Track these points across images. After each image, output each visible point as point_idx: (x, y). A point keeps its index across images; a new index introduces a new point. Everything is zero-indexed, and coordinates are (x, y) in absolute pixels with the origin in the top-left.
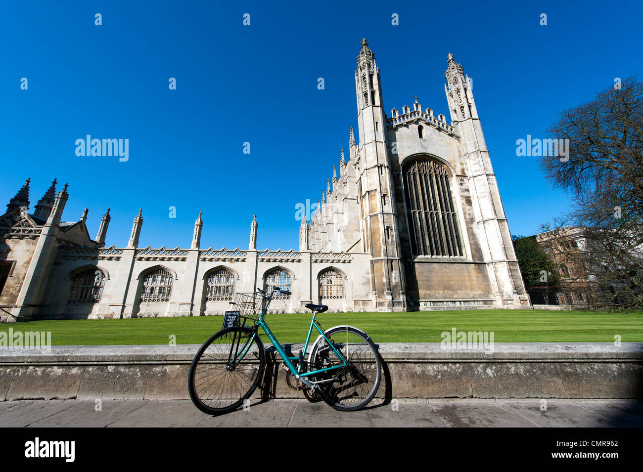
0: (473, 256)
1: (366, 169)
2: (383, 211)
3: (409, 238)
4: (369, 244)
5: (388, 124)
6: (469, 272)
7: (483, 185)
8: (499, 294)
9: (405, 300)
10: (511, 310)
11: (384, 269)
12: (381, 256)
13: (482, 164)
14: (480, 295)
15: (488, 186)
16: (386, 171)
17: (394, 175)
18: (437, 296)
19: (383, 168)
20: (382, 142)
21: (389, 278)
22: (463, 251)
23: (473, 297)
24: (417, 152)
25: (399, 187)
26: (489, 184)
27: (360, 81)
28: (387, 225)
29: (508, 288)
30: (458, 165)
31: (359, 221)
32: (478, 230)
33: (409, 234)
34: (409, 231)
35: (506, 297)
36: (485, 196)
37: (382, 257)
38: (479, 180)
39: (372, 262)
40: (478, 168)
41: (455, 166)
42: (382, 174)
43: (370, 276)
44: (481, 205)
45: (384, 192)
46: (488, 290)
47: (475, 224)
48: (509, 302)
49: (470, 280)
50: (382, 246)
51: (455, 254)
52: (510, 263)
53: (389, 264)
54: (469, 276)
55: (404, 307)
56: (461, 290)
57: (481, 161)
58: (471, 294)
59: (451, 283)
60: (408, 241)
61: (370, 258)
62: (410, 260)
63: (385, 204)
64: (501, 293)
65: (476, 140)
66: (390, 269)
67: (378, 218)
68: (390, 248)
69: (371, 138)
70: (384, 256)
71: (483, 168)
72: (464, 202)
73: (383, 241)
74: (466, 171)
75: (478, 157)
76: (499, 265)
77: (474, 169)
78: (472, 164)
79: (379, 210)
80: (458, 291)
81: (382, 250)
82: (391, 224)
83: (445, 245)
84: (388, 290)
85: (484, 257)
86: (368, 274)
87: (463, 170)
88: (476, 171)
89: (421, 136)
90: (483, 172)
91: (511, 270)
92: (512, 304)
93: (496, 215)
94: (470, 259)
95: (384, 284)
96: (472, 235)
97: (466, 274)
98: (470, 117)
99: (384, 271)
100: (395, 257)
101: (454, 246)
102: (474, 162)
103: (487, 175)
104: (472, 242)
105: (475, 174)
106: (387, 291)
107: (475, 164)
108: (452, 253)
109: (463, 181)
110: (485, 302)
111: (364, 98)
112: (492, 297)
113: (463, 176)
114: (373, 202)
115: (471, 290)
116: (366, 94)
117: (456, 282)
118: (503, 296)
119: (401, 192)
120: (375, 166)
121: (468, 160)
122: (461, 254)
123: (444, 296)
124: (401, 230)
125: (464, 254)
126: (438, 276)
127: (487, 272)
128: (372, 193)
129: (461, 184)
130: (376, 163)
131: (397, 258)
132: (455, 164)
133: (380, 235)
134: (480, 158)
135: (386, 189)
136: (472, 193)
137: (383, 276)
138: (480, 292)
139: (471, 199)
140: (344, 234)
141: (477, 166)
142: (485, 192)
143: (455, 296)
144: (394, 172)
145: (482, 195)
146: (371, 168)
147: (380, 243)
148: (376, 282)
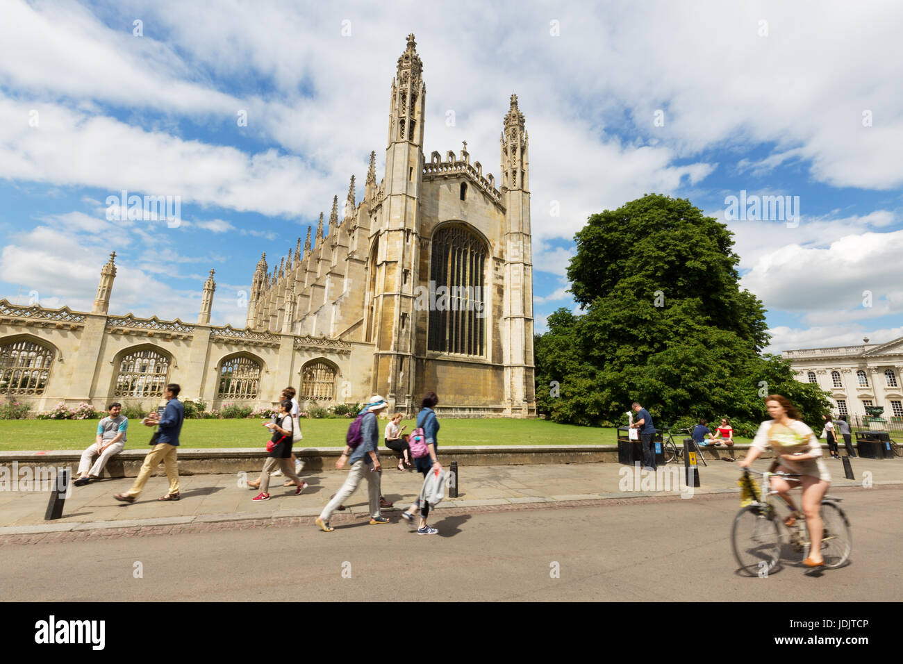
0: (493, 357)
1: (389, 231)
2: (401, 292)
3: (426, 327)
4: (377, 331)
5: (424, 171)
6: (485, 375)
7: (518, 275)
8: (510, 401)
9: (410, 406)
10: (517, 419)
11: (391, 366)
12: (389, 349)
13: (522, 250)
14: (492, 402)
15: (522, 278)
16: (412, 240)
17: (421, 244)
18: (447, 401)
19: (410, 236)
20: (414, 198)
21: (396, 378)
22: (484, 350)
23: (485, 404)
24: (454, 218)
25: (426, 261)
26: (525, 275)
27: (397, 99)
28: (404, 311)
29: (520, 395)
30: (497, 244)
31: (365, 294)
32: (505, 327)
33: (428, 324)
34: (428, 319)
35: (516, 404)
36: (518, 289)
37: (392, 351)
38: (515, 269)
39: (377, 355)
40: (517, 254)
41: (494, 244)
42: (407, 241)
43: (372, 374)
44: (512, 298)
45: (406, 267)
46: (500, 398)
47: (502, 319)
48: (518, 411)
49: (486, 384)
50: (393, 337)
51: (475, 353)
52: (527, 369)
53: (399, 361)
54: (485, 379)
55: (408, 413)
56: (474, 395)
57: (522, 246)
58: (483, 400)
59: (465, 387)
60: (425, 332)
61: (376, 350)
62: (422, 357)
63: (405, 283)
64: (512, 401)
65: (521, 219)
66: (399, 367)
67: (393, 300)
68: (403, 340)
69: (401, 188)
70: (395, 349)
71: (522, 254)
72: (496, 291)
73: (395, 331)
74: (504, 254)
75: (519, 240)
76: (516, 370)
77: (512, 254)
78: (511, 247)
79: (396, 290)
80: (470, 397)
81: (393, 343)
82: (408, 311)
83: (466, 341)
84: (392, 392)
85: (504, 359)
86: (370, 370)
87: (501, 252)
88: (515, 257)
89: (463, 197)
90: (521, 260)
91: (526, 377)
92: (520, 413)
93: (524, 312)
94: (489, 361)
95: (388, 385)
96: (496, 333)
97: (482, 378)
98: (520, 187)
99: (390, 369)
100: (407, 352)
101: (476, 343)
102: (515, 245)
103: (525, 265)
104: (495, 340)
105: (513, 260)
106: (390, 394)
107: (515, 248)
108: (473, 351)
109: (499, 265)
110: (495, 410)
111: (400, 126)
112: (503, 405)
113: (499, 260)
114: (390, 277)
115: (485, 395)
116: (402, 122)
117: (470, 386)
118: (513, 404)
119: (427, 268)
120: (400, 230)
121: (508, 242)
122: (481, 354)
123: (454, 401)
124: (419, 318)
125: (484, 354)
126: (452, 378)
127: (503, 376)
128: (391, 265)
129: (497, 269)
130: (402, 226)
131: (409, 354)
132: (495, 242)
133: (393, 322)
134: (521, 242)
135: (410, 263)
136: (506, 282)
137: (389, 375)
138: (492, 398)
139: (504, 289)
140: (340, 309)
141: (519, 250)
142: (518, 284)
143: (466, 402)
144: (422, 240)
145: (516, 287)
146: (395, 231)
147: (391, 332)
148: (378, 381)
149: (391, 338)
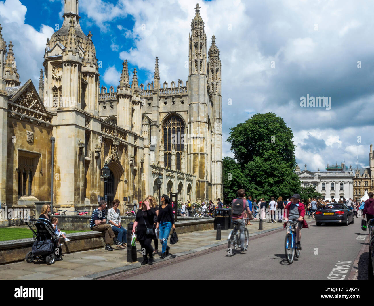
4: (198, 170)
7: (219, 140)
12: (203, 179)
27: (199, 48)
32: (212, 165)
36: (219, 147)
37: (205, 180)
38: (218, 137)
39: (199, 181)
40: (219, 129)
44: (216, 152)
47: (212, 161)
52: (221, 185)
61: (198, 179)
67: (204, 156)
69: (204, 100)
73: (206, 171)
74: (212, 128)
75: (218, 122)
77: (216, 129)
79: (205, 151)
81: (205, 176)
85: (212, 180)
88: (218, 131)
90: (220, 133)
93: (221, 159)
95: (204, 194)
98: (219, 94)
99: (205, 187)
102: (218, 125)
106: (205, 198)
107: (217, 126)
113: (211, 131)
114: (202, 145)
120: (205, 122)
121: (215, 123)
127: (212, 189)
129: (211, 137)
130: (205, 120)
133: (204, 167)
134: (220, 124)
136: (213, 143)
137: (204, 190)
139: (212, 146)
141: (218, 128)
145: (218, 146)
146: (203, 122)
147: (204, 171)
148: (201, 193)
149: (204, 174)
